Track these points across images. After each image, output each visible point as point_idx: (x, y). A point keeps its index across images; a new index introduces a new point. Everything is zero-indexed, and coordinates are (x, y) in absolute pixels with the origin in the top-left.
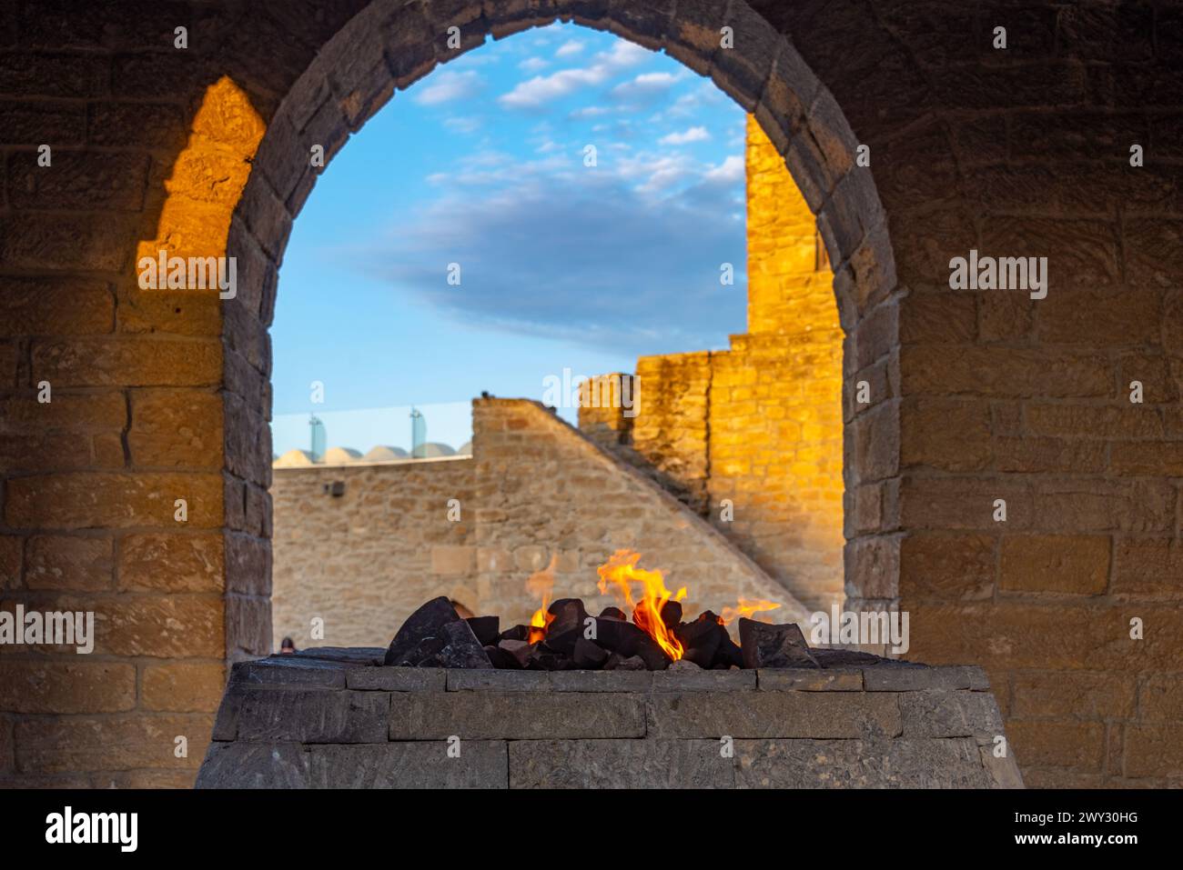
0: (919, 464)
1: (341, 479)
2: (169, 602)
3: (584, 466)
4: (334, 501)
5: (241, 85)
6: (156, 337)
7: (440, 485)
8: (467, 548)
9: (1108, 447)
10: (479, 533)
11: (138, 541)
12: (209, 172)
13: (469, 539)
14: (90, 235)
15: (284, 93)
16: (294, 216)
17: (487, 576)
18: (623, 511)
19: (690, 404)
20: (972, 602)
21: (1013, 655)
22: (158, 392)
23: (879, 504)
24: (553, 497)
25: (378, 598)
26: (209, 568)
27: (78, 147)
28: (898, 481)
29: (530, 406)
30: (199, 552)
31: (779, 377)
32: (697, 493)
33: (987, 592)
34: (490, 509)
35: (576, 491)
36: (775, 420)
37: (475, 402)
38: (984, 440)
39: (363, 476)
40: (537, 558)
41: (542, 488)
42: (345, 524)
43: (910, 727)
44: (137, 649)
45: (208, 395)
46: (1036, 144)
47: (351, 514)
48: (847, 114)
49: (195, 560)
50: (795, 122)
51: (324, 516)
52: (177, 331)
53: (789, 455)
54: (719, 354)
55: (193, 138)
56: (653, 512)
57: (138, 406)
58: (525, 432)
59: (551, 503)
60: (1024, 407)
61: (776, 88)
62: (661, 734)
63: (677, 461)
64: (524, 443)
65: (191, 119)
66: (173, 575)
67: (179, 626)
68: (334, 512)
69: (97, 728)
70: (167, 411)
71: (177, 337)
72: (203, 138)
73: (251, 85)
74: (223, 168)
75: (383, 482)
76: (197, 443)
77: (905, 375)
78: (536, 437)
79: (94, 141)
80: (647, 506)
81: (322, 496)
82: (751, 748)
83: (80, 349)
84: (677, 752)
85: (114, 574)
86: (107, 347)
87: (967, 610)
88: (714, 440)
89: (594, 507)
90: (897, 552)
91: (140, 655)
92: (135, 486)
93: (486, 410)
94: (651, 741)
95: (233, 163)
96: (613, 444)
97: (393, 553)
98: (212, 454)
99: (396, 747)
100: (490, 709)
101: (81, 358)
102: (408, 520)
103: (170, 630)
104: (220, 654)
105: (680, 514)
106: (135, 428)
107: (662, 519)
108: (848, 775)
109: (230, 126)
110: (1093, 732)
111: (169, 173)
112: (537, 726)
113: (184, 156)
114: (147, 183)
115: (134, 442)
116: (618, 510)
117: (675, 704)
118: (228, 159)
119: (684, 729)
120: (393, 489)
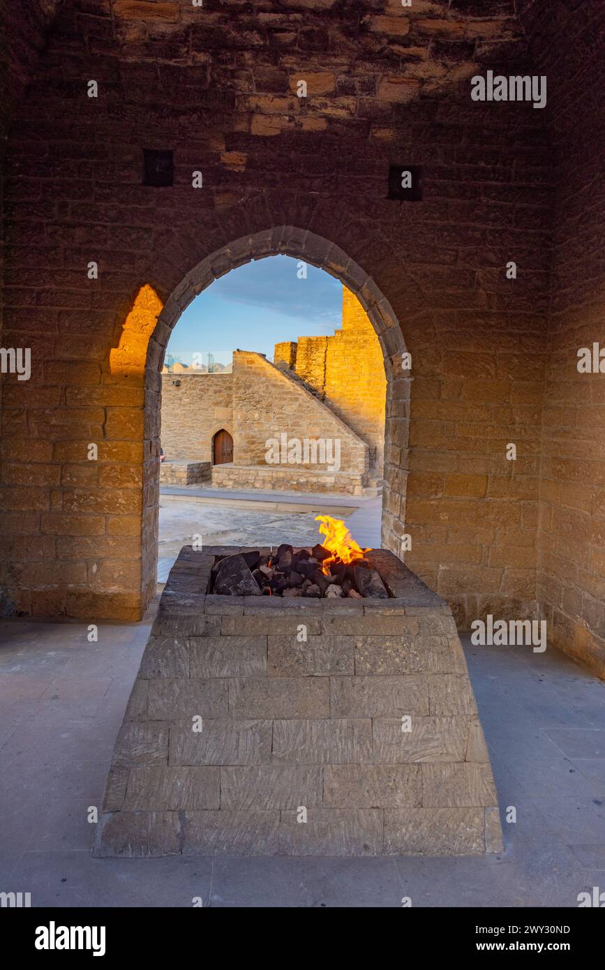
0: (416, 446)
1: (179, 379)
2: (120, 492)
3: (276, 380)
4: (177, 388)
5: (153, 287)
6: (117, 386)
7: (219, 383)
8: (229, 409)
9: (488, 441)
10: (234, 404)
11: (108, 468)
12: (141, 321)
13: (230, 405)
14: (91, 345)
15: (172, 291)
16: (172, 328)
17: (237, 422)
18: (291, 398)
19: (318, 356)
20: (434, 499)
21: (449, 520)
22: (118, 409)
23: (399, 457)
24: (264, 392)
25: (193, 427)
26: (137, 479)
27: (87, 309)
28: (408, 451)
29: (256, 355)
30: (133, 473)
31: (354, 347)
32: (320, 391)
33: (440, 495)
34: (239, 395)
35: (273, 390)
36: (351, 364)
37: (234, 353)
38: (441, 437)
39: (188, 378)
40: (256, 415)
41: (259, 388)
42: (181, 397)
43: (421, 631)
44: (106, 511)
45: (137, 411)
46: (466, 323)
47: (183, 393)
48: (393, 308)
49: (131, 476)
50: (372, 303)
51: (172, 394)
52: (126, 385)
53: (356, 378)
54: (330, 338)
55: (134, 307)
56: (303, 400)
57: (110, 414)
58: (253, 365)
59: (263, 394)
60: (457, 425)
61: (365, 290)
62: (327, 634)
63: (312, 378)
64: (253, 370)
65: (134, 301)
66: (122, 482)
67: (123, 502)
68: (177, 392)
69: (89, 542)
70: (121, 416)
71: (126, 387)
72: (139, 307)
73: (159, 287)
74: (146, 320)
75: (196, 381)
76: (133, 429)
77: (412, 411)
78: (258, 367)
79: (94, 307)
80: (300, 397)
81: (171, 386)
82: (361, 639)
83: (86, 391)
84: (333, 641)
85: (98, 482)
86: (97, 390)
87: (432, 503)
88: (327, 371)
89: (280, 396)
90: (406, 479)
91: (108, 513)
92: (108, 446)
93: (238, 356)
94: (323, 636)
95: (150, 318)
96: (287, 370)
97: (199, 410)
98: (139, 434)
99: (223, 639)
100: (260, 623)
101: (87, 394)
102: (206, 397)
103: (120, 504)
104: (140, 513)
105: (313, 400)
106: (108, 423)
107: (306, 402)
108: (398, 651)
109: (150, 303)
110: (478, 550)
111: (124, 322)
112: (279, 630)
113: (130, 315)
114: (115, 325)
115: (107, 428)
116: (289, 398)
117: (332, 621)
118: (148, 316)
119: (335, 632)
120: (200, 384)
